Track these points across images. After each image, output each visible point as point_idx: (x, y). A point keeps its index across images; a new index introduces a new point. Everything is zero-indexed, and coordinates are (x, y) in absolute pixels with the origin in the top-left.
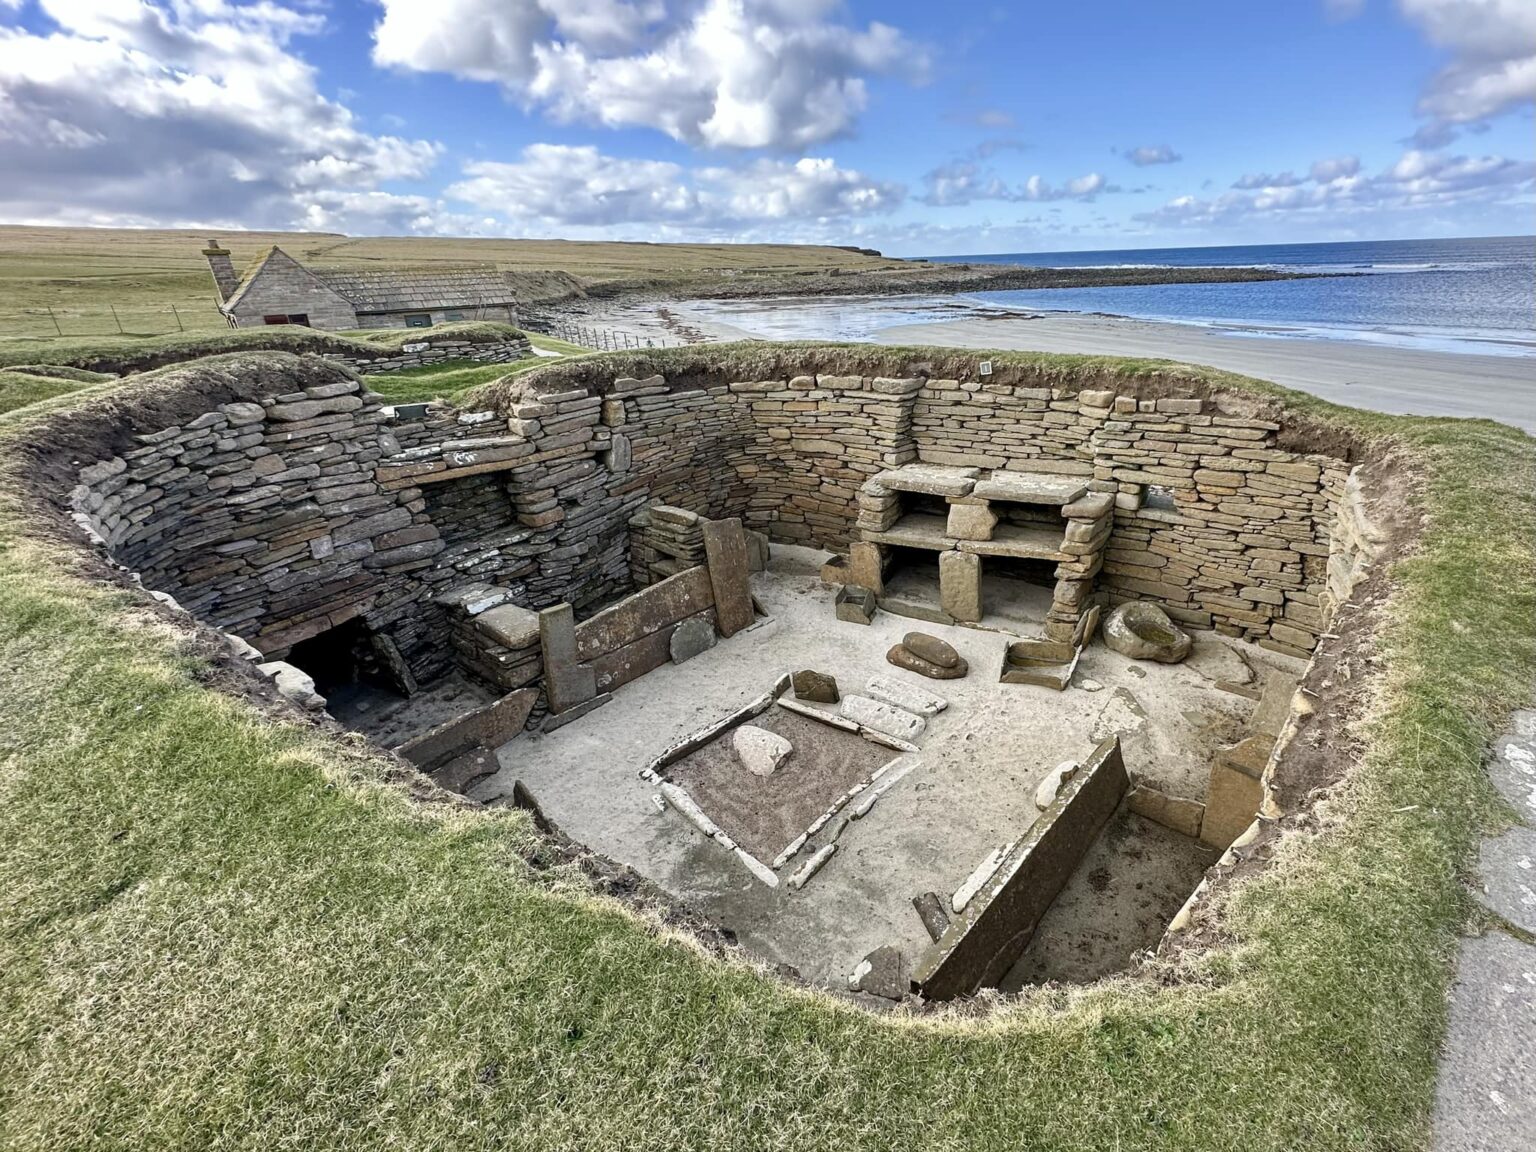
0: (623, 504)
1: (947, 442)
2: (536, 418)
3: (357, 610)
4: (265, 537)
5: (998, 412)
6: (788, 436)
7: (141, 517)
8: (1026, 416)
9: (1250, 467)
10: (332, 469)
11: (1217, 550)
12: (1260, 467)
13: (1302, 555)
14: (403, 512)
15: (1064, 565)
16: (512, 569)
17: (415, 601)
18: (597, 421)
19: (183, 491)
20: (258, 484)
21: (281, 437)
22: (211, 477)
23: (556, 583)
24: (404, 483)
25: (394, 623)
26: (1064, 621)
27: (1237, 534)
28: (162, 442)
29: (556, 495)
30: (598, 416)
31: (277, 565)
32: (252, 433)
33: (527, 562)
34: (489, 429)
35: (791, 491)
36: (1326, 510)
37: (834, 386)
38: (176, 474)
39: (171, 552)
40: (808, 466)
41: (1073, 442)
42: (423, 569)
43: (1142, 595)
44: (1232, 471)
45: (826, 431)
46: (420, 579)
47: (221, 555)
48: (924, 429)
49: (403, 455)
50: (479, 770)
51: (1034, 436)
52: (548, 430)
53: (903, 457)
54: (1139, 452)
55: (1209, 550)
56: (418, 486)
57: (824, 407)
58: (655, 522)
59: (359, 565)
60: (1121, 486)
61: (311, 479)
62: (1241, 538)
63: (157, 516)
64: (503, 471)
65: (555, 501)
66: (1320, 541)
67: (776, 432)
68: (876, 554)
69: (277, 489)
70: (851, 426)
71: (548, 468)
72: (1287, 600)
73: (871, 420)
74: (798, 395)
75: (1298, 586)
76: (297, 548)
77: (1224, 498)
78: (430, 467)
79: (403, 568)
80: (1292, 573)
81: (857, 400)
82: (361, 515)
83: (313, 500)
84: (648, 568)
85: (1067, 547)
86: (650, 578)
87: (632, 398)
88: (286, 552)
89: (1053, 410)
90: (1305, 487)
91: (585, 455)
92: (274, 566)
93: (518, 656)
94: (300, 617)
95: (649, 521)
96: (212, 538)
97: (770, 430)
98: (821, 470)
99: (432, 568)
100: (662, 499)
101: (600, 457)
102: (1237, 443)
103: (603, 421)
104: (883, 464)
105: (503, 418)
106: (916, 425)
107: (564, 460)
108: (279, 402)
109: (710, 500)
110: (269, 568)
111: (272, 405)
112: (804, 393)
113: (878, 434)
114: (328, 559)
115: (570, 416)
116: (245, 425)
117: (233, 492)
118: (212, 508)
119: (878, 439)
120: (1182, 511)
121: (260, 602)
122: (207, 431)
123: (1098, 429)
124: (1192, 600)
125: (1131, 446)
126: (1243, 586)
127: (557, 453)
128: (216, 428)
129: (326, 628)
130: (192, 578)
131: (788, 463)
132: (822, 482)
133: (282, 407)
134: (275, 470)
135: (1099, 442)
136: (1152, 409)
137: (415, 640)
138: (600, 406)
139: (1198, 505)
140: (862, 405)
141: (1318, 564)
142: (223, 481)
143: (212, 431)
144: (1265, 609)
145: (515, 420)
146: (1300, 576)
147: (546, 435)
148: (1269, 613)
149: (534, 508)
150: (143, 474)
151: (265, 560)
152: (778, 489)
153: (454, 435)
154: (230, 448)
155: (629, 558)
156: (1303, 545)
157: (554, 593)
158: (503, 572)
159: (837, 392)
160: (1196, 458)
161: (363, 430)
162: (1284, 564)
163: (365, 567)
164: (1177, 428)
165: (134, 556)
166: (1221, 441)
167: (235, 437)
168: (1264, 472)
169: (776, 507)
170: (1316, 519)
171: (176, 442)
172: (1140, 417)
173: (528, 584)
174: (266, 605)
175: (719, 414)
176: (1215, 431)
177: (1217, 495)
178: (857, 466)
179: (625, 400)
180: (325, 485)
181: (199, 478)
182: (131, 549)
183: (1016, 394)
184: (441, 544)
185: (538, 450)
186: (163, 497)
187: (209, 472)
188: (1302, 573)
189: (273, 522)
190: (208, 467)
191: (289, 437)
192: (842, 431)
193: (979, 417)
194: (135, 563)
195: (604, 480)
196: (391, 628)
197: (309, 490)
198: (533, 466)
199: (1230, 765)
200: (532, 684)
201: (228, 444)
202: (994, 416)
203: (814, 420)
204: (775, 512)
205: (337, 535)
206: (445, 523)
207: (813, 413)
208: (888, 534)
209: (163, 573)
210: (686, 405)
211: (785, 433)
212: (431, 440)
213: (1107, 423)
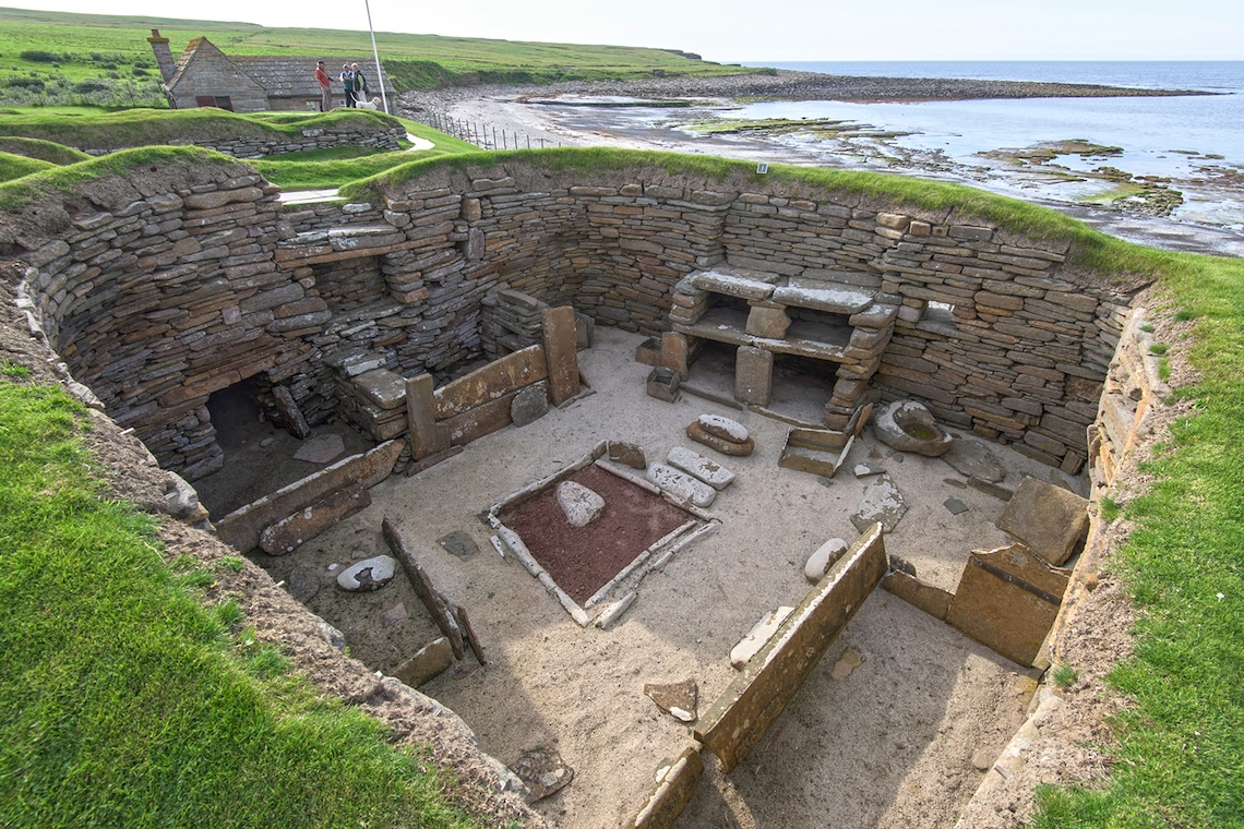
0: (477, 287)
1: (753, 250)
2: (406, 212)
3: (263, 366)
4: (186, 306)
5: (800, 226)
6: (617, 235)
7: (83, 292)
8: (826, 231)
9: (1030, 292)
10: (239, 250)
11: (986, 363)
12: (1038, 293)
13: (1066, 375)
14: (297, 288)
15: (846, 366)
16: (385, 338)
17: (308, 360)
18: (457, 216)
19: (117, 269)
20: (178, 262)
21: (195, 222)
22: (140, 256)
23: (422, 350)
24: (298, 263)
25: (291, 378)
26: (840, 414)
27: (1007, 350)
28: (98, 228)
29: (422, 278)
30: (458, 211)
31: (196, 329)
32: (173, 219)
33: (398, 331)
34: (368, 218)
35: (615, 282)
36: (1097, 338)
37: (659, 195)
38: (110, 255)
39: (110, 318)
40: (631, 262)
41: (866, 257)
42: (313, 334)
43: (911, 394)
44: (1012, 295)
45: (649, 233)
46: (312, 342)
47: (150, 321)
48: (734, 236)
49: (297, 239)
50: (355, 503)
51: (831, 249)
52: (417, 222)
53: (713, 259)
54: (926, 272)
55: (979, 362)
56: (309, 266)
57: (649, 212)
58: (502, 304)
59: (261, 331)
60: (905, 300)
61: (222, 258)
62: (1010, 354)
63: (98, 289)
64: (379, 256)
65: (421, 282)
66: (1087, 365)
67: (606, 231)
68: (683, 343)
69: (193, 267)
70: (671, 230)
71: (416, 254)
72: (1044, 412)
73: (687, 226)
74: (628, 201)
75: (1059, 402)
76: (212, 316)
77: (1000, 319)
78: (319, 250)
79: (298, 333)
80: (1054, 390)
81: (678, 209)
82: (262, 289)
83: (223, 275)
84: (495, 340)
85: (850, 352)
86: (497, 349)
87: (487, 197)
88: (203, 319)
89: (851, 228)
90: (1080, 316)
91: (447, 245)
92: (193, 330)
93: (388, 414)
94: (215, 371)
95: (498, 302)
96: (143, 307)
97: (601, 229)
98: (642, 266)
99: (321, 334)
100: (509, 283)
101: (459, 246)
102: (1021, 271)
103: (461, 216)
104: (695, 265)
105: (380, 208)
106: (727, 232)
107: (428, 248)
108: (193, 192)
109: (548, 285)
110: (190, 331)
111: (188, 195)
112: (631, 200)
113: (693, 239)
114: (236, 325)
115: (434, 210)
116: (167, 212)
117: (158, 269)
118: (142, 283)
119: (693, 243)
120: (958, 326)
121: (184, 358)
122: (135, 218)
123: (891, 248)
124: (957, 404)
125: (920, 266)
126: (1005, 396)
127: (423, 242)
128: (143, 214)
129: (237, 380)
130: (129, 339)
131: (614, 258)
132: (642, 276)
133: (196, 197)
134: (191, 251)
135: (890, 260)
136: (944, 234)
137: (308, 392)
138: (460, 203)
139: (974, 323)
140: (682, 213)
141: (1080, 384)
142: (150, 261)
143: (139, 218)
144: (1023, 418)
145: (390, 212)
146: (1061, 393)
147: (415, 227)
148: (1026, 421)
149: (403, 288)
150: (82, 256)
151: (187, 325)
152: (605, 279)
153: (339, 222)
154: (155, 232)
155: (480, 331)
156: (1068, 367)
157: (419, 358)
158: (378, 339)
159: (661, 200)
160: (980, 281)
161: (264, 217)
162: (1048, 381)
163: (266, 331)
164: (965, 252)
165: (80, 323)
166: (1005, 268)
167: (158, 223)
168: (1043, 298)
169: (602, 294)
170: (1085, 346)
171: (110, 227)
172: (932, 240)
173: (398, 350)
174: (189, 360)
175: (559, 213)
176: (1001, 258)
177: (994, 315)
178: (673, 265)
179: (480, 198)
180: (232, 263)
181: (131, 258)
182: (78, 317)
183: (819, 211)
184: (327, 315)
185: (408, 239)
186: (100, 274)
187: (139, 252)
188: (1064, 391)
189: (192, 295)
190: (137, 249)
191: (203, 222)
192: (662, 234)
193: (783, 230)
194: (82, 328)
195: (462, 266)
196: (289, 382)
197: (220, 267)
198: (403, 253)
199: (984, 567)
200: (399, 437)
201: (152, 229)
202: (797, 229)
203: (639, 222)
204: (601, 298)
205: (244, 306)
206: (332, 296)
207: (639, 216)
208: (695, 328)
209: (104, 336)
210: (532, 204)
211: (614, 232)
212: (321, 225)
213: (900, 244)
